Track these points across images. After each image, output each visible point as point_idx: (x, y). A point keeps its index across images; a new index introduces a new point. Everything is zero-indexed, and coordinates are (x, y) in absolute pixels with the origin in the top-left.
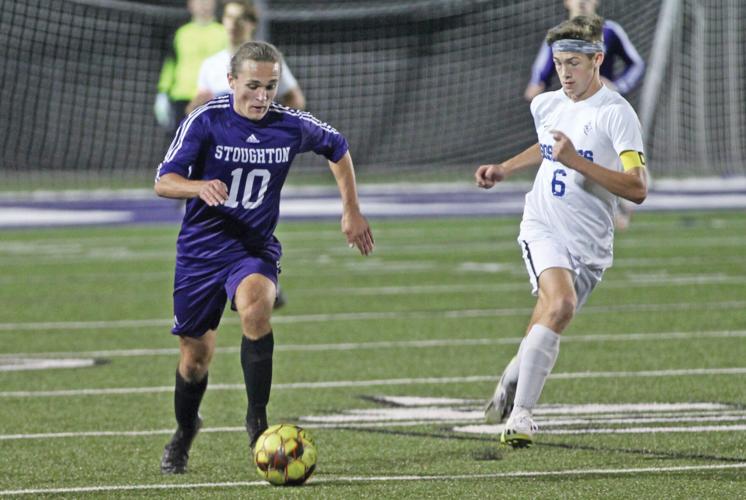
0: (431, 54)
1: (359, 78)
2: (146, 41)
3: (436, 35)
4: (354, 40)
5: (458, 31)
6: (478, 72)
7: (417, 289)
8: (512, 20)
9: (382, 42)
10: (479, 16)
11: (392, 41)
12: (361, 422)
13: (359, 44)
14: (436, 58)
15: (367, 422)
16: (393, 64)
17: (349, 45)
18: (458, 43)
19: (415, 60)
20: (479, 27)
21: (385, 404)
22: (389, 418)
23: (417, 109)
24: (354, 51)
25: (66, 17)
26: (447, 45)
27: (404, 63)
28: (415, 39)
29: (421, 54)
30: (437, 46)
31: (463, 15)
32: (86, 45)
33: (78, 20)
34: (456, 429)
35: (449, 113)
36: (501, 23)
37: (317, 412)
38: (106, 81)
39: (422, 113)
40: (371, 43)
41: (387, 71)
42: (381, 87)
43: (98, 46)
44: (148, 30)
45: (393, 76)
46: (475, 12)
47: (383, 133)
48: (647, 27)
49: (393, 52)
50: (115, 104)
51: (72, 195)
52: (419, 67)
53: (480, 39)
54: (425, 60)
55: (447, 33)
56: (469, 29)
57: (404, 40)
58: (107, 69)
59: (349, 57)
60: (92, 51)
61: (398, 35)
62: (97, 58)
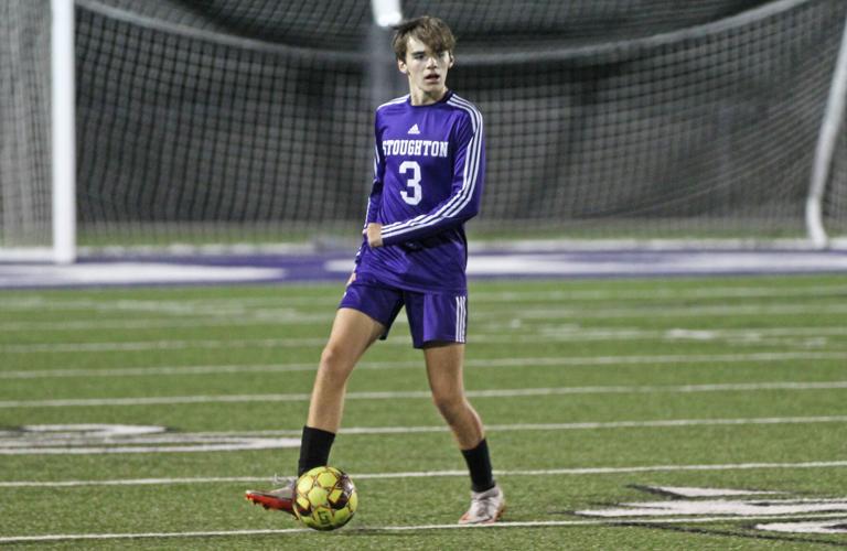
0: (595, 102)
1: (519, 128)
2: (292, 86)
3: (602, 83)
4: (514, 86)
5: (624, 79)
6: (646, 122)
7: (633, 359)
8: (681, 68)
9: (544, 89)
10: (647, 63)
11: (555, 89)
12: (647, 516)
13: (520, 92)
14: (601, 107)
15: (654, 517)
16: (555, 113)
17: (508, 93)
18: (625, 91)
19: (578, 110)
20: (647, 75)
21: (665, 495)
22: (676, 512)
23: (581, 162)
24: (514, 99)
25: (207, 59)
26: (612, 93)
27: (567, 112)
28: (578, 86)
29: (585, 103)
30: (602, 94)
31: (630, 61)
32: (228, 89)
33: (219, 62)
34: (760, 526)
35: (615, 166)
36: (670, 70)
37: (593, 505)
38: (248, 128)
39: (586, 166)
40: (532, 91)
41: (549, 120)
42: (542, 138)
43: (240, 91)
44: (293, 73)
45: (554, 125)
46: (641, 59)
47: (545, 187)
48: (824, 75)
49: (555, 101)
50: (271, 154)
51: (213, 249)
52: (584, 116)
53: (647, 87)
54: (589, 109)
55: (613, 80)
56: (636, 77)
57: (567, 87)
58: (250, 116)
59: (508, 105)
60: (233, 96)
61: (561, 82)
62: (239, 103)
